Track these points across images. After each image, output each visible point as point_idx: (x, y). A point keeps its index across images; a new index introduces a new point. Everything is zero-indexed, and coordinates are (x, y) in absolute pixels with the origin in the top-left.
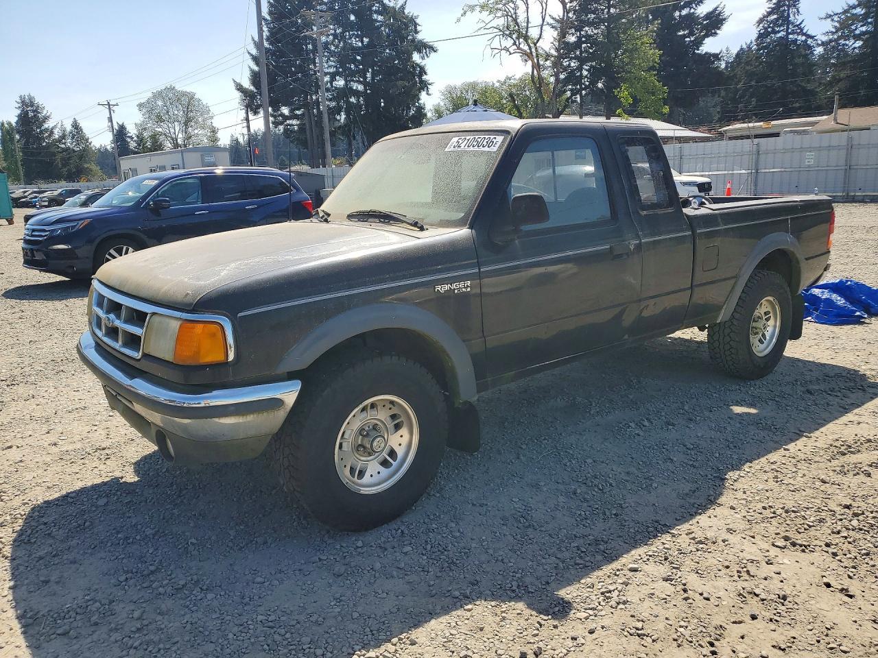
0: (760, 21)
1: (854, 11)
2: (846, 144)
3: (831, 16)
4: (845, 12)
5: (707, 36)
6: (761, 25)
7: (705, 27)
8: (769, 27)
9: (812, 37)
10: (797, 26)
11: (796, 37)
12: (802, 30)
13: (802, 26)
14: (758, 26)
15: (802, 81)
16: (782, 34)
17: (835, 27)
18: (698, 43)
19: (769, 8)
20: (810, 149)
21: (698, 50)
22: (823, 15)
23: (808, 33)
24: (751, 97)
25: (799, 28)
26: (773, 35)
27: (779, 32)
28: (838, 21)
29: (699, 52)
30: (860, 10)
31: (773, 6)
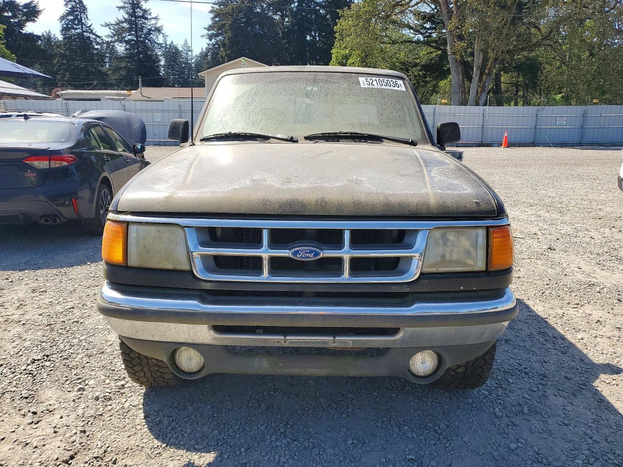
0: (62, 18)
1: (122, 25)
2: (178, 109)
3: (108, 25)
4: (117, 24)
5: (27, 20)
6: (63, 21)
7: (25, 14)
8: (69, 24)
9: (100, 37)
10: (89, 27)
11: (89, 35)
12: (92, 31)
13: (92, 28)
14: (61, 21)
15: (98, 66)
16: (79, 31)
17: (112, 33)
18: (21, 25)
19: (67, 10)
20: (158, 111)
21: (23, 30)
22: (103, 24)
23: (96, 34)
24: (65, 71)
25: (90, 29)
26: (73, 31)
27: (77, 29)
28: (113, 30)
29: (24, 32)
30: (126, 25)
31: (70, 10)
